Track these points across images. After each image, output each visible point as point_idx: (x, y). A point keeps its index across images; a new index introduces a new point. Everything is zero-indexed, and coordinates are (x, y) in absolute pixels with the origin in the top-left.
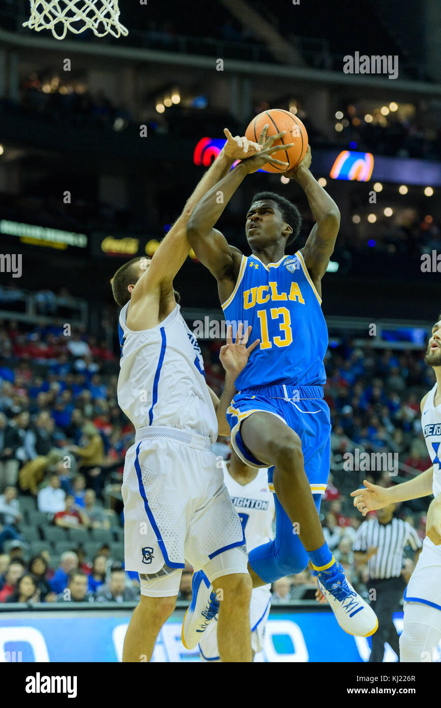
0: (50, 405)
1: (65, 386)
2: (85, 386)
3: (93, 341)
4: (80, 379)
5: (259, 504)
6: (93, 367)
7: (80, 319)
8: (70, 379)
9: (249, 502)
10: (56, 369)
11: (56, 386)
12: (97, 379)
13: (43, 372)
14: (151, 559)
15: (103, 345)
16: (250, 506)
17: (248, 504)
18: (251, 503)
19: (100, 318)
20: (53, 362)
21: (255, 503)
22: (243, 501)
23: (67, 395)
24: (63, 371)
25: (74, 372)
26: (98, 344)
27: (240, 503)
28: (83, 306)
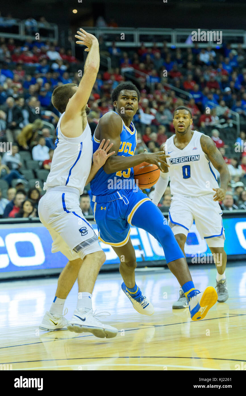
0: (37, 93)
1: (46, 80)
2: (59, 80)
3: (62, 51)
4: (55, 75)
5: (193, 157)
6: (64, 68)
7: (54, 37)
8: (49, 75)
9: (187, 157)
10: (40, 69)
11: (40, 80)
12: (66, 75)
13: (32, 72)
14: (87, 232)
15: (70, 52)
16: (188, 161)
17: (187, 159)
18: (188, 158)
19: (67, 35)
20: (37, 65)
21: (191, 158)
22: (184, 159)
23: (47, 85)
24: (45, 70)
25: (51, 71)
26: (66, 53)
27: (182, 160)
28: (56, 28)
